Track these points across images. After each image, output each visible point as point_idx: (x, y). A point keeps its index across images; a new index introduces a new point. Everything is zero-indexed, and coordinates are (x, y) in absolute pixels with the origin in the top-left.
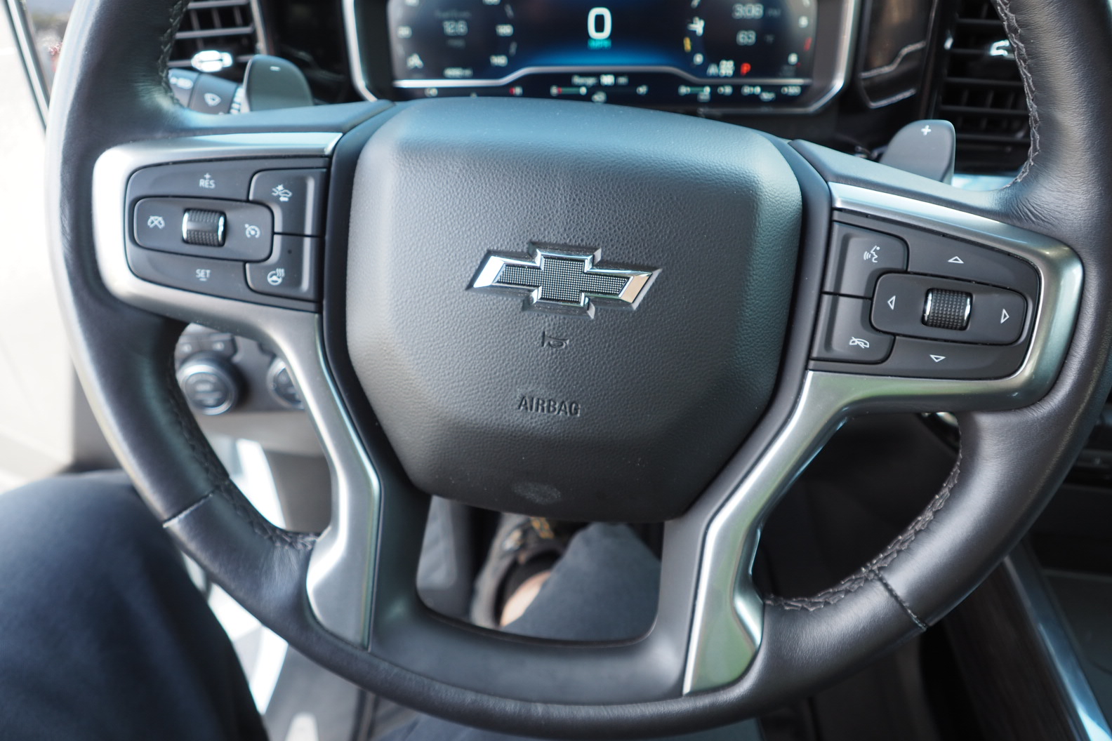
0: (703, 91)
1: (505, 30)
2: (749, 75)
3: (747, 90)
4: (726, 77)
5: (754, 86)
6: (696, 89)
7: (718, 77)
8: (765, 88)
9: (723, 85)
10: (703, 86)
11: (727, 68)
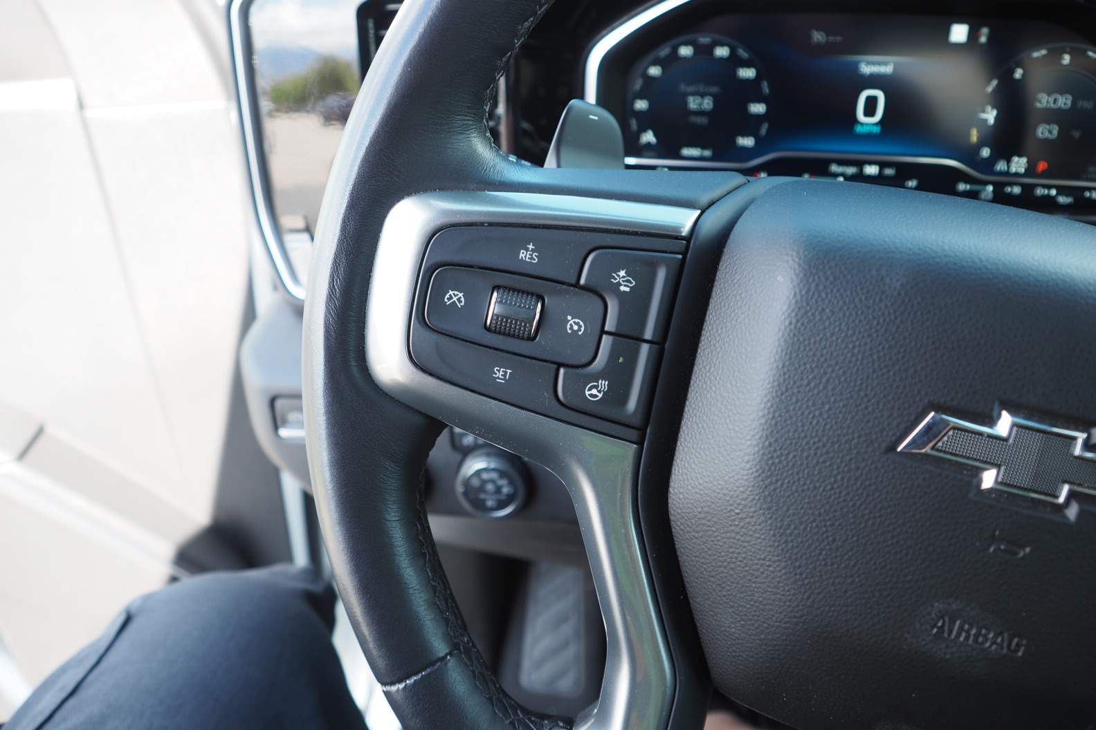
0: (985, 190)
1: (758, 108)
2: (1044, 175)
5: (1049, 187)
6: (976, 187)
9: (1011, 184)
10: (986, 183)
11: (1019, 164)
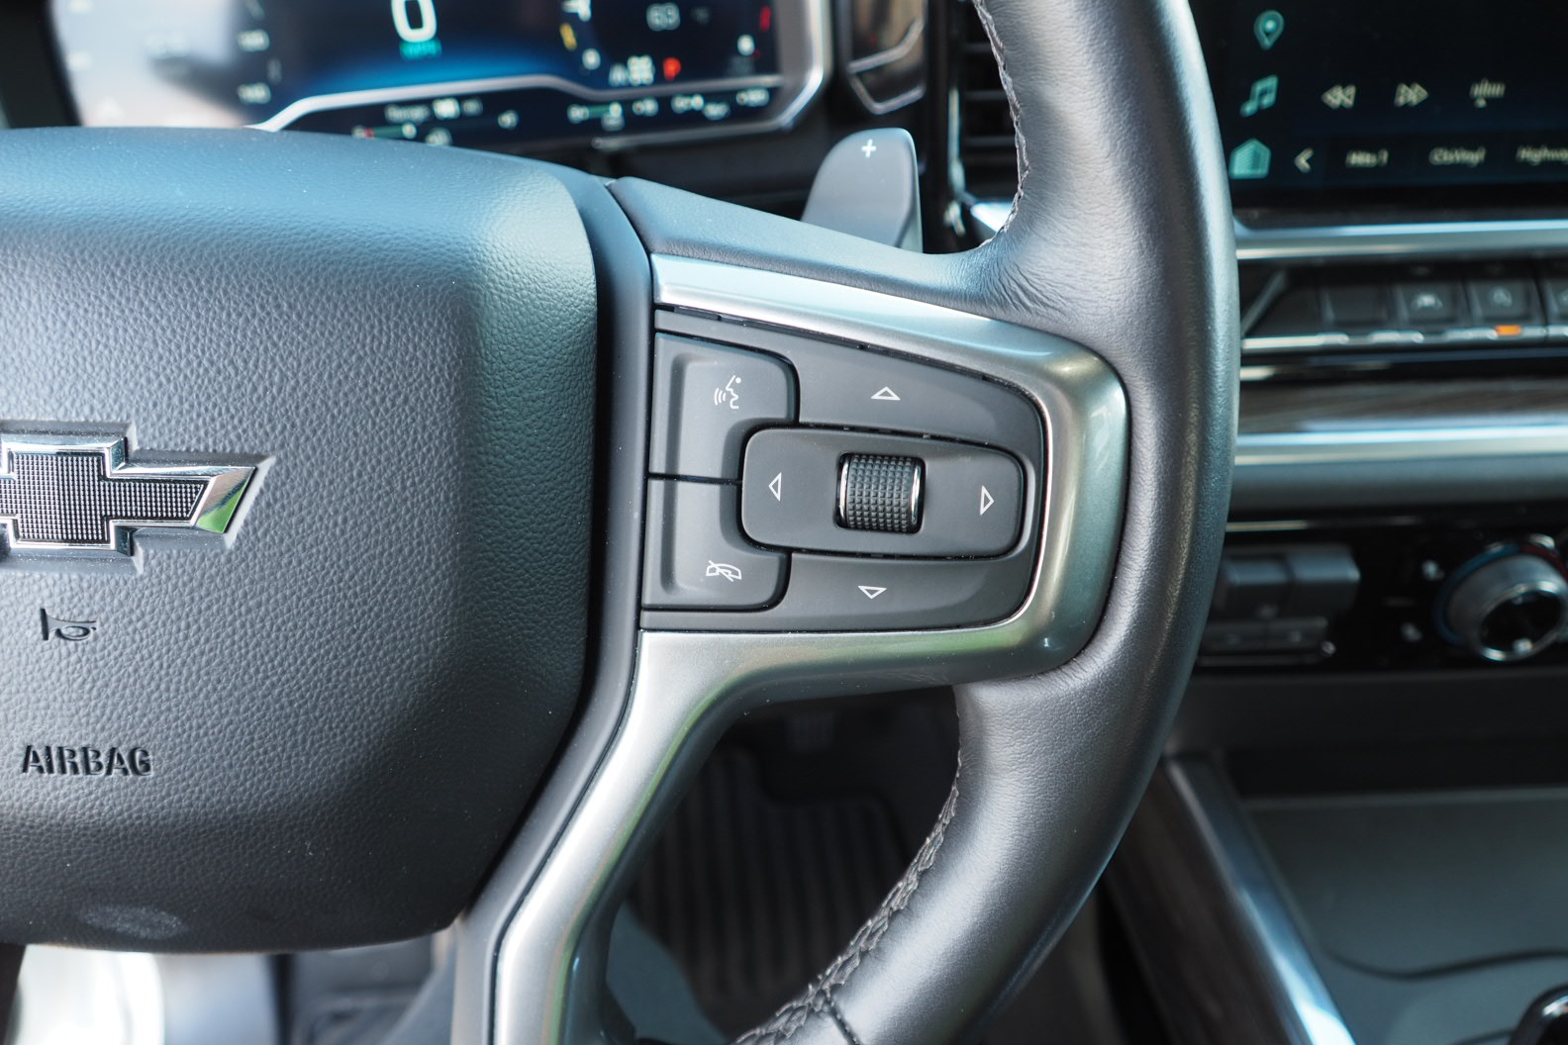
3: (681, 104)
4: (642, 85)
7: (629, 86)
8: (710, 97)
